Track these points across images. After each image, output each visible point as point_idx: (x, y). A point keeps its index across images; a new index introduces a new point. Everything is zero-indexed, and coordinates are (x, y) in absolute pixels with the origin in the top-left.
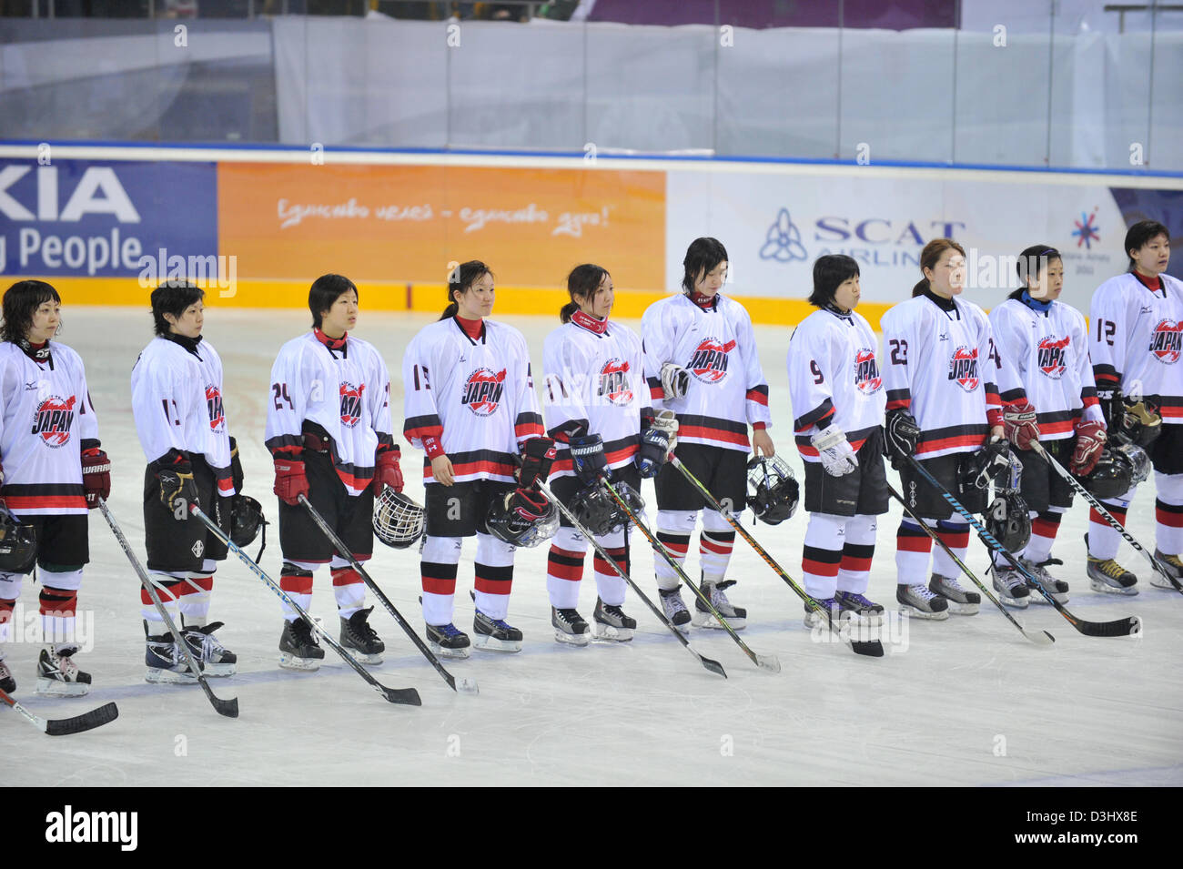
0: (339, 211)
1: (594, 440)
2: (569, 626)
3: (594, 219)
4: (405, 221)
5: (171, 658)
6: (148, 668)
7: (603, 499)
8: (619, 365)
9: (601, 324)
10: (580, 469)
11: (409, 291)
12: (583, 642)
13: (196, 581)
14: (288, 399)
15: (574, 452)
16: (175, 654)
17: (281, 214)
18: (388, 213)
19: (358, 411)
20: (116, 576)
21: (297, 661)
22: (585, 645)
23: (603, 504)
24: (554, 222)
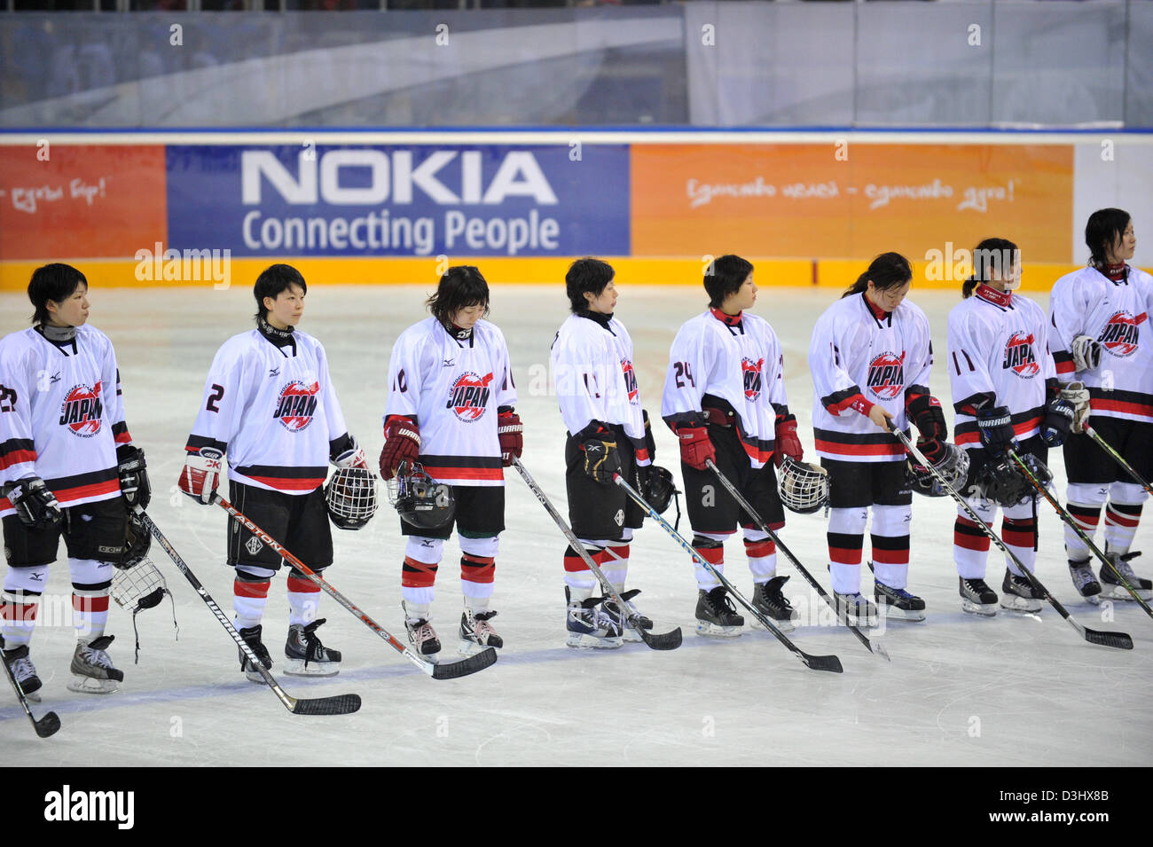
0: (747, 190)
1: (1002, 412)
2: (976, 596)
3: (1000, 194)
4: (813, 198)
5: (591, 623)
6: (569, 633)
7: (1011, 470)
8: (1024, 337)
9: (1007, 297)
10: (987, 440)
11: (815, 268)
12: (991, 612)
13: (615, 549)
14: (690, 377)
15: (982, 424)
16: (595, 619)
17: (691, 193)
18: (794, 191)
19: (758, 384)
20: (536, 544)
21: (714, 628)
22: (994, 615)
23: (1012, 475)
24: (959, 197)
